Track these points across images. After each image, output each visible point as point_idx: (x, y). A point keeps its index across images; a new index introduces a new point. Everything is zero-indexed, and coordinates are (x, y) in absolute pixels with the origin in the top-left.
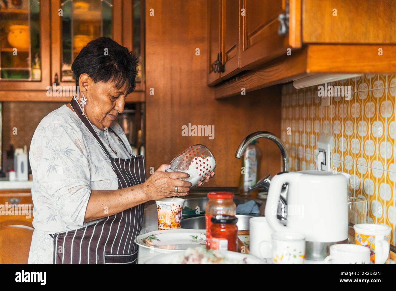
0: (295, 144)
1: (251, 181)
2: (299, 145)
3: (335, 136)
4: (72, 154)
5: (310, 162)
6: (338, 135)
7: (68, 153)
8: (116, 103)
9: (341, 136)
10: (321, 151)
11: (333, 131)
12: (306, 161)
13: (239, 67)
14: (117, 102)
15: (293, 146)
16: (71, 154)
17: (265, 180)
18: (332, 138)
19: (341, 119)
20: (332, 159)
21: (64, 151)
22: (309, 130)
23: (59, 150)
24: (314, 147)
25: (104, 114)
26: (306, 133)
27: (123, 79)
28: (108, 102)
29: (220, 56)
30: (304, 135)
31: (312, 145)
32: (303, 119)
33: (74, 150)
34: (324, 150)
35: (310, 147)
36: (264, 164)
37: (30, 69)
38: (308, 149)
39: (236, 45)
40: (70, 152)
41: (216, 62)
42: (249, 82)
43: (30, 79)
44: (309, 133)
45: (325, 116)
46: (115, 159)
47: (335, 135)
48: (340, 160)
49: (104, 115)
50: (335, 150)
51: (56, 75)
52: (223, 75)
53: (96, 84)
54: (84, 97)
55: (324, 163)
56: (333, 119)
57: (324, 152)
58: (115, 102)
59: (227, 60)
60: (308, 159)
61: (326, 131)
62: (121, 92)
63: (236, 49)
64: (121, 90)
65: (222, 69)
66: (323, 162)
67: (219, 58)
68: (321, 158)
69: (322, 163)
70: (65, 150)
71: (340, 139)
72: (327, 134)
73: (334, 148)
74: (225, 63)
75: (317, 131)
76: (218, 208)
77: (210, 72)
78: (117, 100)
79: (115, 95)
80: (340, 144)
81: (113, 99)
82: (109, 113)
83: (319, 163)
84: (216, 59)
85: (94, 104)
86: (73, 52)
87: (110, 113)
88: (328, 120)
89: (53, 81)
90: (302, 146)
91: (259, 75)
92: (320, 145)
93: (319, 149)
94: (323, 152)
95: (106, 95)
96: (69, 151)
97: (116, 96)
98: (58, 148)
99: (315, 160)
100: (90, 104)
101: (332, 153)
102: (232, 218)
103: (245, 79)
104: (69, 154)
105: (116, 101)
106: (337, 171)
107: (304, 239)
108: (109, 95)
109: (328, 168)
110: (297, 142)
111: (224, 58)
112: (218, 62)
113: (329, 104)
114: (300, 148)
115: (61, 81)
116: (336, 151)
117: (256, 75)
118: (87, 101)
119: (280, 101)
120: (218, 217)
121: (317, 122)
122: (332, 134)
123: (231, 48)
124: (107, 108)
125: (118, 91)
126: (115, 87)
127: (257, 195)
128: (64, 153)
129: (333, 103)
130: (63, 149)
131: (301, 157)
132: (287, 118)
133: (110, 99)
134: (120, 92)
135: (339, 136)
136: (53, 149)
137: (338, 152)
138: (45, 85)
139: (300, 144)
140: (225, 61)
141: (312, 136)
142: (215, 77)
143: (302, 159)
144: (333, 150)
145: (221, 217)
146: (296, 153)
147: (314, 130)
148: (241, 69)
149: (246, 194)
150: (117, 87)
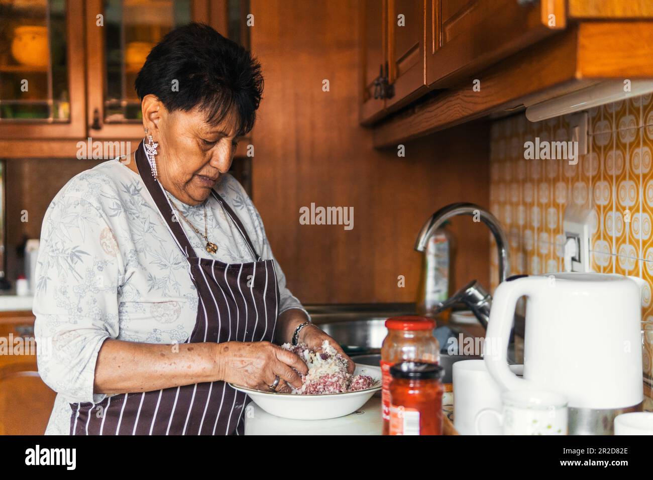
0: (518, 227)
1: (438, 291)
2: (525, 227)
3: (597, 209)
4: (82, 261)
5: (548, 257)
6: (605, 207)
7: (75, 257)
8: (212, 153)
9: (611, 209)
10: (571, 237)
11: (593, 200)
12: (540, 255)
13: (425, 84)
14: (215, 153)
15: (515, 230)
16: (79, 260)
17: (468, 291)
18: (592, 214)
19: (611, 177)
20: (593, 251)
21: (68, 254)
22: (544, 200)
23: (60, 251)
24: (554, 230)
25: (188, 174)
26: (540, 205)
27: (222, 105)
28: (194, 150)
29: (384, 69)
30: (536, 210)
31: (552, 226)
32: (532, 181)
33: (88, 254)
34: (577, 235)
35: (548, 230)
36: (460, 261)
37: (50, 102)
38: (544, 235)
39: (418, 44)
40: (78, 257)
41: (378, 79)
42: (443, 111)
43: (51, 119)
44: (546, 205)
45: (577, 174)
46: (202, 260)
47: (599, 207)
48: (610, 253)
49: (188, 177)
50: (598, 234)
51: (96, 111)
52: (391, 102)
53: (173, 115)
54: (152, 141)
55: (577, 258)
56: (593, 178)
57: (576, 239)
58: (210, 152)
59: (398, 76)
60: (544, 251)
61: (580, 201)
62: (221, 132)
63: (418, 51)
64: (220, 128)
65: (389, 93)
66: (575, 257)
67: (384, 73)
68: (571, 248)
69: (573, 259)
70: (69, 251)
71: (610, 213)
72: (582, 206)
73: (595, 231)
74: (394, 81)
75: (561, 200)
76: (405, 348)
77: (365, 101)
78: (215, 148)
79: (209, 137)
80: (609, 223)
81: (207, 145)
82: (200, 174)
83: (568, 259)
84: (377, 74)
85: (169, 154)
86: (124, 71)
87: (202, 173)
88: (583, 180)
89: (91, 121)
90: (532, 229)
91: (465, 96)
92: (569, 227)
93: (567, 233)
94: (574, 238)
95: (191, 136)
96: (77, 254)
97: (210, 139)
98: (60, 246)
99: (559, 254)
100: (164, 154)
101: (592, 240)
102: (434, 368)
103: (434, 107)
104: (76, 259)
105: (212, 149)
106: (604, 272)
107: (566, 406)
108: (196, 136)
109: (586, 267)
110: (521, 222)
111: (392, 72)
112: (381, 80)
113: (586, 152)
114: (528, 233)
115: (105, 123)
116: (601, 235)
117: (458, 97)
118: (158, 148)
119: (487, 151)
120: (404, 367)
121: (561, 185)
122: (593, 206)
123: (408, 50)
124: (194, 162)
125: (214, 129)
126: (207, 122)
127: (450, 317)
128: (67, 257)
129: (594, 150)
130: (68, 249)
131: (529, 248)
132: (502, 181)
133: (199, 145)
134: (217, 132)
135: (608, 208)
136: (52, 247)
137: (605, 239)
138: (77, 128)
139: (528, 226)
140: (395, 78)
141: (552, 210)
142: (375, 107)
143: (532, 253)
144: (594, 235)
145: (412, 366)
146: (519, 243)
147: (554, 200)
148: (428, 87)
149: (429, 315)
150: (211, 120)
